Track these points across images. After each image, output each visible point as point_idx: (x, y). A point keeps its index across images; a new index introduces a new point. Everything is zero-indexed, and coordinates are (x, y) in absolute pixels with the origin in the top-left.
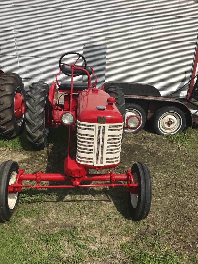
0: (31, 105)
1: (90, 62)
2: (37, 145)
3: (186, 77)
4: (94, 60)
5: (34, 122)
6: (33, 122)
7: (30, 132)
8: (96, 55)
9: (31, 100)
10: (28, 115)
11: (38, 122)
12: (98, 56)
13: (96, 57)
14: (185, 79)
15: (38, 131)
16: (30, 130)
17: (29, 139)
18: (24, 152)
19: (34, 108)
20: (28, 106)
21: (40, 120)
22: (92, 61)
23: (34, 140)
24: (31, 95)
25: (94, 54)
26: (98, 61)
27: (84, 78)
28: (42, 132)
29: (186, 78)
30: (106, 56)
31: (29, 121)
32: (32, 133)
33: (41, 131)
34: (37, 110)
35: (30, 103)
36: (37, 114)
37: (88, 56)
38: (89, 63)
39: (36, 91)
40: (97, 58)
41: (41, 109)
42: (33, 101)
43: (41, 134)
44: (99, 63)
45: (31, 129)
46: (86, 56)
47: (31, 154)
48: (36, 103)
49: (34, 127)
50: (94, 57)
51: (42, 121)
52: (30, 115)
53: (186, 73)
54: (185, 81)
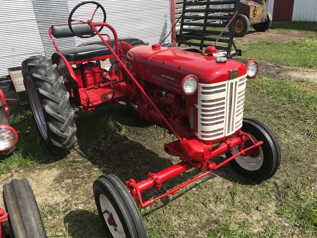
0: (49, 93)
1: (48, 21)
2: (67, 148)
3: (167, 21)
4: (53, 17)
5: (62, 116)
6: (60, 116)
7: (59, 133)
8: (54, 10)
9: (45, 86)
10: (50, 109)
11: (67, 115)
12: (58, 12)
13: (55, 14)
14: (166, 25)
15: (69, 127)
16: (57, 130)
17: (57, 144)
18: (46, 167)
19: (55, 95)
20: (44, 94)
21: (68, 110)
22: (50, 19)
23: (64, 143)
24: (41, 77)
25: (51, 9)
26: (59, 18)
27: (45, 46)
28: (75, 127)
29: (166, 23)
30: (68, 10)
31: (54, 116)
32: (62, 133)
33: (72, 126)
34: (62, 97)
35: (45, 89)
36: (64, 103)
37: (43, 13)
38: (47, 23)
39: (45, 70)
40: (57, 13)
41: (66, 94)
42: (49, 86)
43: (74, 130)
44: (61, 20)
45: (58, 127)
46: (39, 13)
47: (58, 165)
48: (56, 87)
49: (63, 123)
50: (52, 14)
51: (71, 111)
52: (52, 108)
53: (165, 17)
54: (167, 26)
